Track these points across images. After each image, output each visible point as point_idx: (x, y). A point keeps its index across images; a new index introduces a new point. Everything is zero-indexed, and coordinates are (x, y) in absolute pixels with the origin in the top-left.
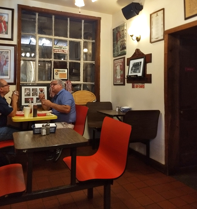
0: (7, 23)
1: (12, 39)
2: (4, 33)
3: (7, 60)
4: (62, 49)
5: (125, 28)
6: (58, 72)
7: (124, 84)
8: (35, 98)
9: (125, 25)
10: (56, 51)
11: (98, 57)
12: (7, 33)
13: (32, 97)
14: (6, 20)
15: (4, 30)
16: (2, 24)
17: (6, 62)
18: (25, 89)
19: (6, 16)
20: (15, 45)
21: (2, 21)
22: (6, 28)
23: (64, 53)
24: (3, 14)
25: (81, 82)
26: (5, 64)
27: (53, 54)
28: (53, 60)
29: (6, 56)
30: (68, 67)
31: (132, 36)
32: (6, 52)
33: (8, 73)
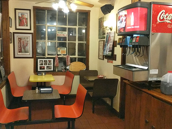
0: (27, 19)
1: (30, 30)
2: (25, 26)
3: (28, 43)
4: (63, 34)
5: (105, 20)
6: (60, 50)
7: (103, 59)
8: (46, 66)
9: (105, 18)
10: (59, 35)
11: (88, 39)
12: (27, 26)
13: (44, 66)
14: (26, 17)
15: (25, 24)
16: (24, 19)
17: (27, 44)
18: (40, 60)
19: (26, 14)
20: (32, 33)
21: (24, 18)
22: (27, 22)
23: (64, 36)
24: (24, 14)
25: (76, 56)
26: (26, 46)
27: (57, 37)
28: (57, 41)
29: (27, 40)
30: (67, 46)
31: (106, 27)
32: (27, 38)
33: (28, 51)
